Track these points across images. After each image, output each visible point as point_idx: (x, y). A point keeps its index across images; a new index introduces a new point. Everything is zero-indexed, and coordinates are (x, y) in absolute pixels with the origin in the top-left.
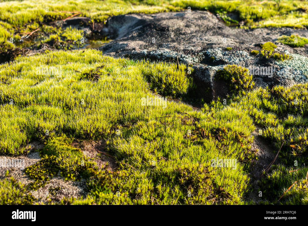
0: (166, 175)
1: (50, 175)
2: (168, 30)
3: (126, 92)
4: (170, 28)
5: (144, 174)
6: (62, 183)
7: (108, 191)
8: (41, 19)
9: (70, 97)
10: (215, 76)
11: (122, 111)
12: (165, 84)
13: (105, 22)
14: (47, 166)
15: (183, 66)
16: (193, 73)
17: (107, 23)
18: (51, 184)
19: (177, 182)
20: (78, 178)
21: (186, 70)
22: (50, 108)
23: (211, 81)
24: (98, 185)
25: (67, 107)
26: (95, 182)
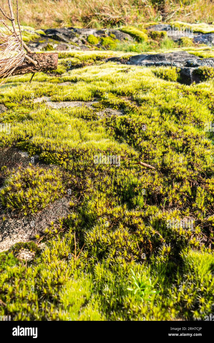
0: (167, 110)
1: (105, 107)
2: (164, 57)
3: (143, 77)
4: (165, 57)
5: (155, 108)
6: (111, 110)
7: (136, 114)
8: (95, 58)
9: (113, 78)
10: (193, 72)
11: (142, 84)
12: (164, 76)
13: (128, 59)
14: (103, 104)
15: (174, 68)
16: (180, 72)
17: (129, 59)
18: (105, 110)
19: (174, 113)
20: (120, 108)
21: (177, 70)
22: (103, 83)
23: (191, 74)
24: (131, 111)
25: (112, 83)
26: (129, 109)
